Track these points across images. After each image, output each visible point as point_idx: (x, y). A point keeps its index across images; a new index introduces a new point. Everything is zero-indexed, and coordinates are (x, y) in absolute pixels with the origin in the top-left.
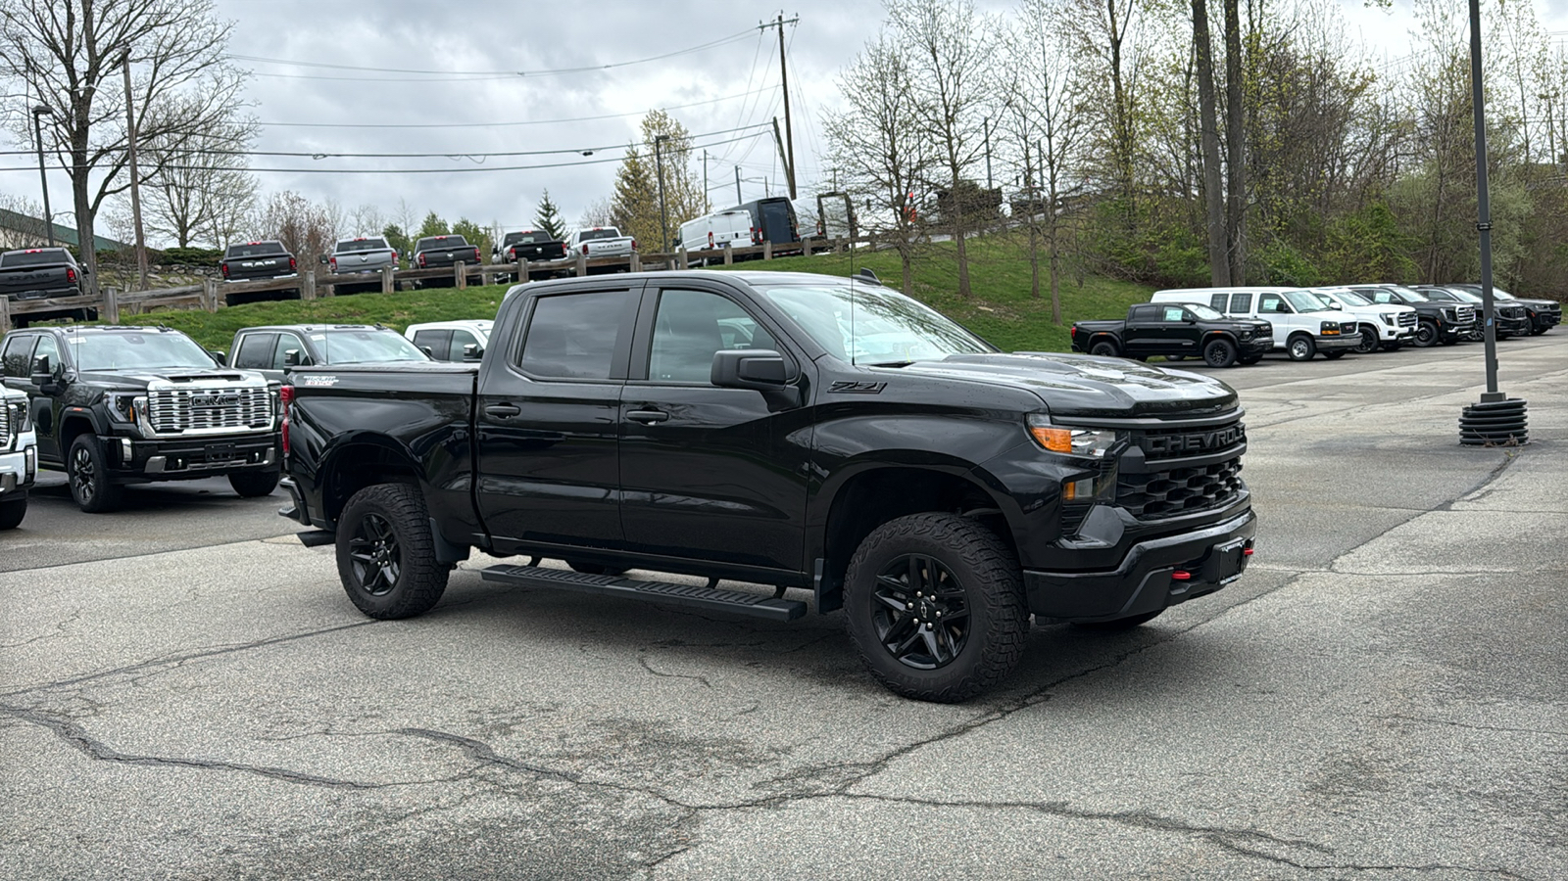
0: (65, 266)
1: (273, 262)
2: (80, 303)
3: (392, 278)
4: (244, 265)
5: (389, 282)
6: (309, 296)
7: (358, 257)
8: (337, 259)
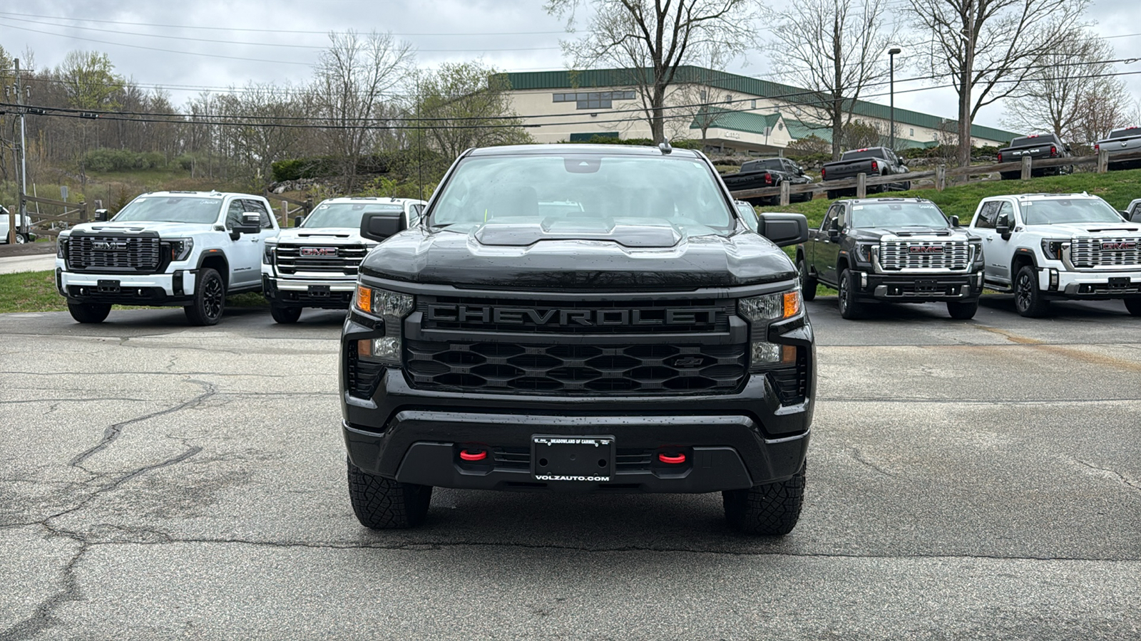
0: (871, 160)
1: (1038, 151)
2: (840, 185)
3: (1107, 160)
4: (1014, 153)
5: (1103, 163)
6: (1026, 176)
7: (1119, 142)
8: (1100, 145)
